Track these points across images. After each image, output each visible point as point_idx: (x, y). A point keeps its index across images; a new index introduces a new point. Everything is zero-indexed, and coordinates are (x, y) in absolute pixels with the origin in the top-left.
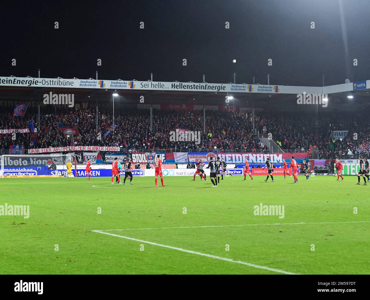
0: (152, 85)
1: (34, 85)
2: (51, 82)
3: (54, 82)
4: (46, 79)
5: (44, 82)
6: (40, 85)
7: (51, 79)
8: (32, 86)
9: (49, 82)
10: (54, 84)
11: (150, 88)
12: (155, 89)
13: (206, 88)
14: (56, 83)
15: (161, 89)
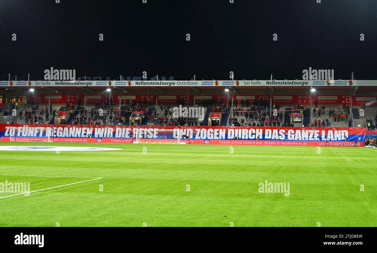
0: (252, 83)
1: (173, 85)
2: (183, 83)
3: (185, 83)
4: (180, 81)
5: (179, 83)
6: (176, 85)
7: (183, 81)
8: (171, 86)
9: (182, 83)
10: (185, 84)
11: (250, 85)
12: (254, 85)
13: (293, 84)
14: (186, 83)
15: (259, 85)
